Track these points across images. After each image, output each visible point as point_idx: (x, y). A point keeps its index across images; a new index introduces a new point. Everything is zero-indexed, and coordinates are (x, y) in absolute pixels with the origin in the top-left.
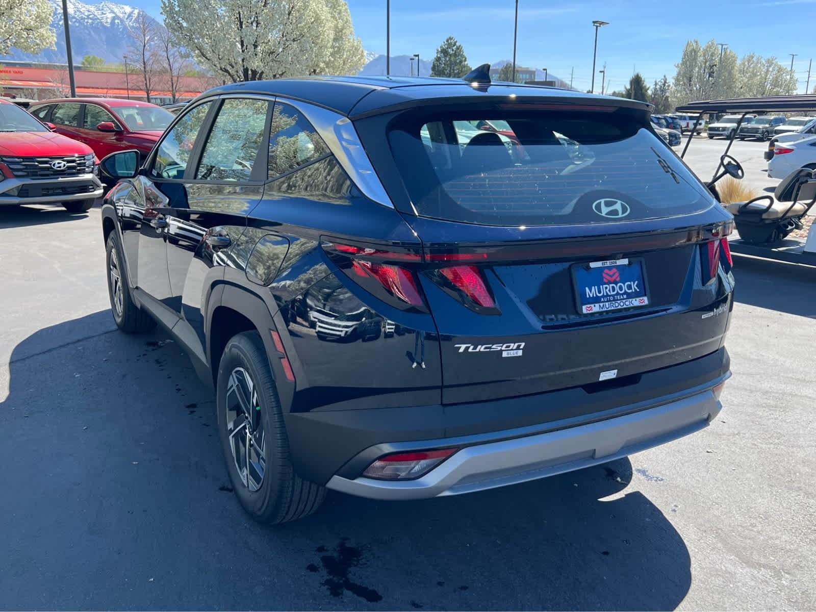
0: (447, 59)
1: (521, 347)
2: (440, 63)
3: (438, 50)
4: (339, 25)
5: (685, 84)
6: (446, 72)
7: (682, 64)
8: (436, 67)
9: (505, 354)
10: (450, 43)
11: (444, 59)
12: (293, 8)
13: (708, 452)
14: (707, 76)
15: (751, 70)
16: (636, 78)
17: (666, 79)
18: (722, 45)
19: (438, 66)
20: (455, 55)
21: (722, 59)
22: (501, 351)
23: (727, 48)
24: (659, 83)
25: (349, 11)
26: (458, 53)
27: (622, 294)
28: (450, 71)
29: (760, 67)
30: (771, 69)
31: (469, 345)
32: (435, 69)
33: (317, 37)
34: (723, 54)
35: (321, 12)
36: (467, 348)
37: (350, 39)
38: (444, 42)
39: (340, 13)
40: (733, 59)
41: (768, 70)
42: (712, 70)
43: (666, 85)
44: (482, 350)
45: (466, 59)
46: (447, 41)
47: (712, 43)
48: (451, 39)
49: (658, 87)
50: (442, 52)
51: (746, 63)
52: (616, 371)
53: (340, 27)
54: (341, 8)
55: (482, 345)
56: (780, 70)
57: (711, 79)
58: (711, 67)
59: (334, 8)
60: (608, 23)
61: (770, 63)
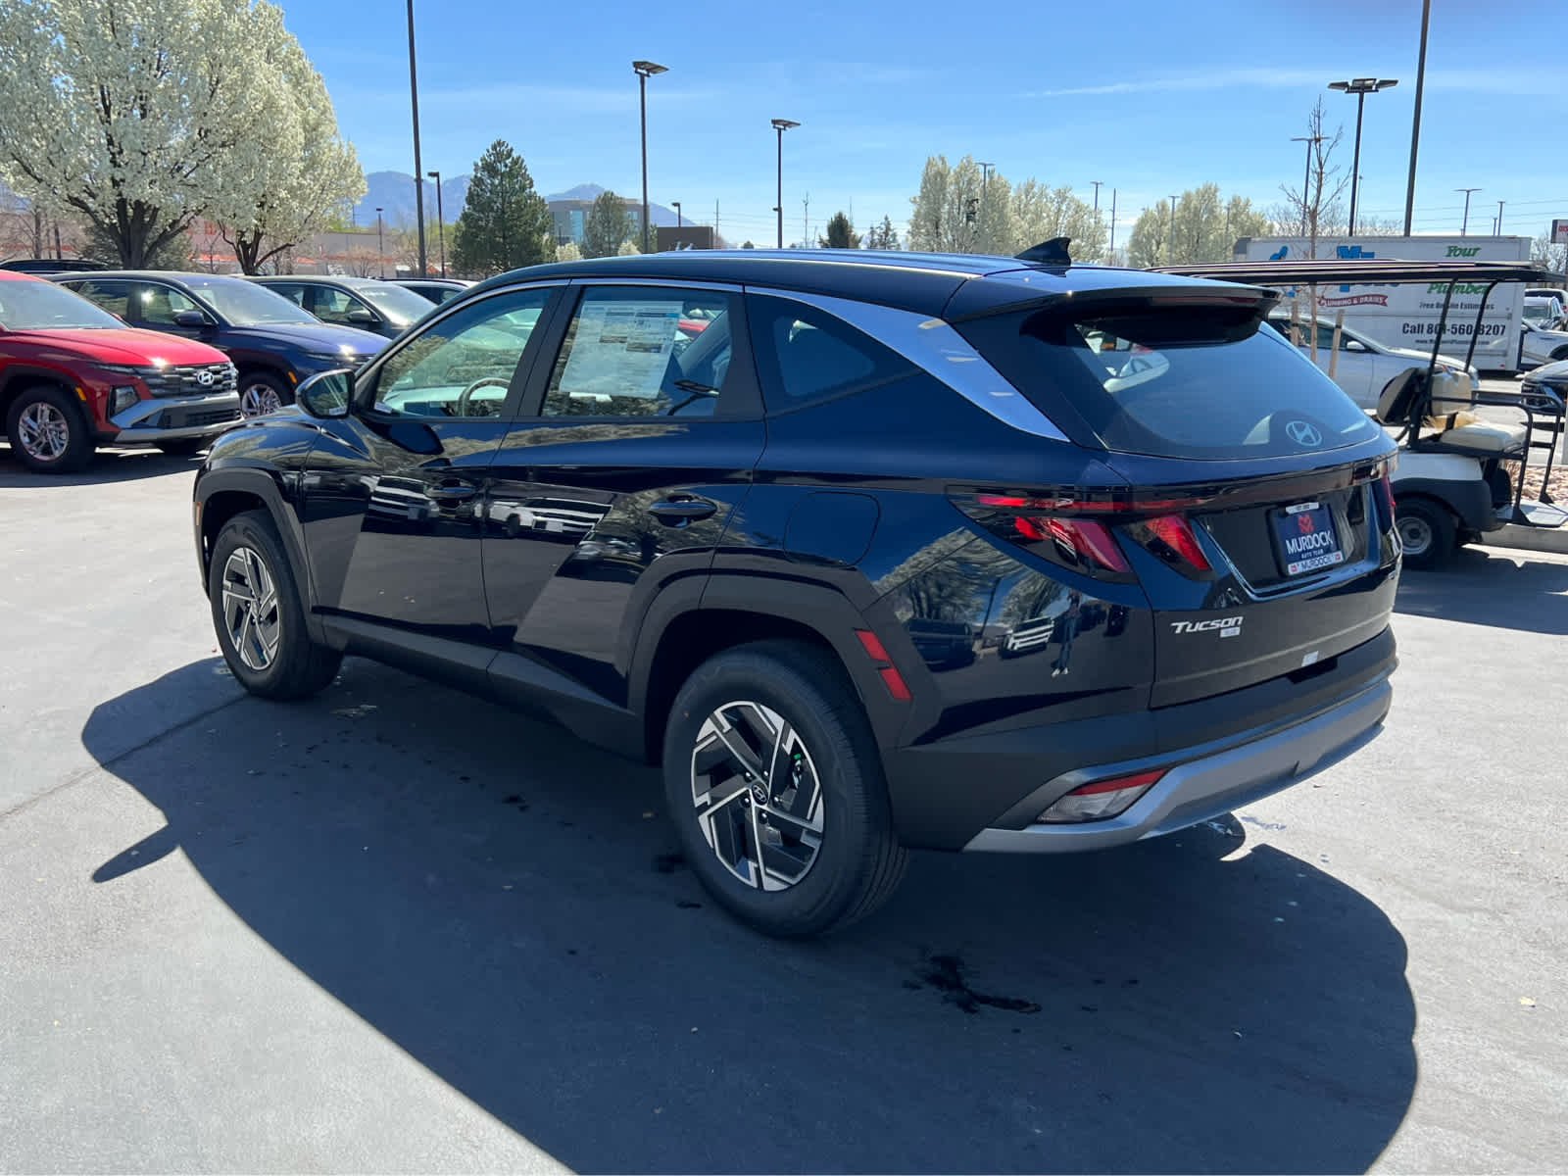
0: (497, 182)
1: (1239, 623)
2: (482, 190)
3: (476, 165)
4: (310, 118)
5: (928, 233)
6: (495, 208)
7: (922, 198)
8: (476, 198)
9: (1223, 634)
10: (500, 151)
11: (489, 181)
12: (218, 82)
13: (1315, 787)
14: (965, 219)
15: (1032, 208)
16: (838, 221)
17: (889, 224)
18: (985, 166)
19: (478, 195)
20: (511, 175)
21: (987, 190)
22: (1220, 629)
23: (993, 171)
24: (878, 231)
25: (326, 90)
26: (517, 170)
27: (1319, 548)
28: (503, 205)
29: (1045, 204)
30: (1064, 208)
31: (1187, 623)
32: (473, 200)
33: (273, 141)
34: (987, 179)
35: (279, 92)
36: (1186, 626)
37: (332, 144)
38: (488, 151)
39: (309, 95)
40: (1005, 189)
41: (1059, 210)
42: (971, 208)
43: (891, 233)
44: (1201, 629)
45: (532, 182)
46: (494, 148)
47: (969, 162)
48: (500, 144)
49: (876, 237)
50: (484, 168)
51: (1023, 197)
52: (1316, 653)
53: (311, 122)
54: (310, 84)
55: (1200, 622)
56: (1079, 209)
57: (971, 223)
58: (971, 202)
59: (299, 84)
60: (799, 125)
61: (1062, 196)
